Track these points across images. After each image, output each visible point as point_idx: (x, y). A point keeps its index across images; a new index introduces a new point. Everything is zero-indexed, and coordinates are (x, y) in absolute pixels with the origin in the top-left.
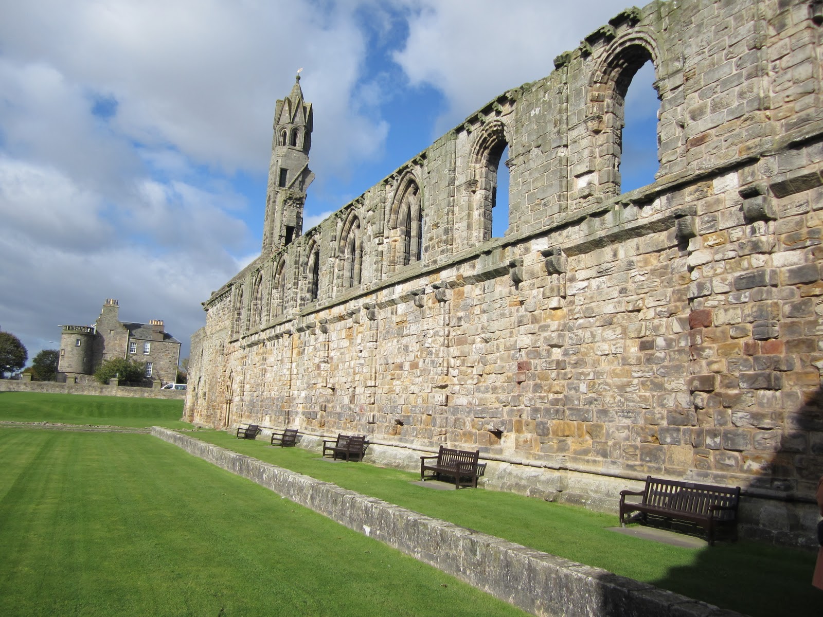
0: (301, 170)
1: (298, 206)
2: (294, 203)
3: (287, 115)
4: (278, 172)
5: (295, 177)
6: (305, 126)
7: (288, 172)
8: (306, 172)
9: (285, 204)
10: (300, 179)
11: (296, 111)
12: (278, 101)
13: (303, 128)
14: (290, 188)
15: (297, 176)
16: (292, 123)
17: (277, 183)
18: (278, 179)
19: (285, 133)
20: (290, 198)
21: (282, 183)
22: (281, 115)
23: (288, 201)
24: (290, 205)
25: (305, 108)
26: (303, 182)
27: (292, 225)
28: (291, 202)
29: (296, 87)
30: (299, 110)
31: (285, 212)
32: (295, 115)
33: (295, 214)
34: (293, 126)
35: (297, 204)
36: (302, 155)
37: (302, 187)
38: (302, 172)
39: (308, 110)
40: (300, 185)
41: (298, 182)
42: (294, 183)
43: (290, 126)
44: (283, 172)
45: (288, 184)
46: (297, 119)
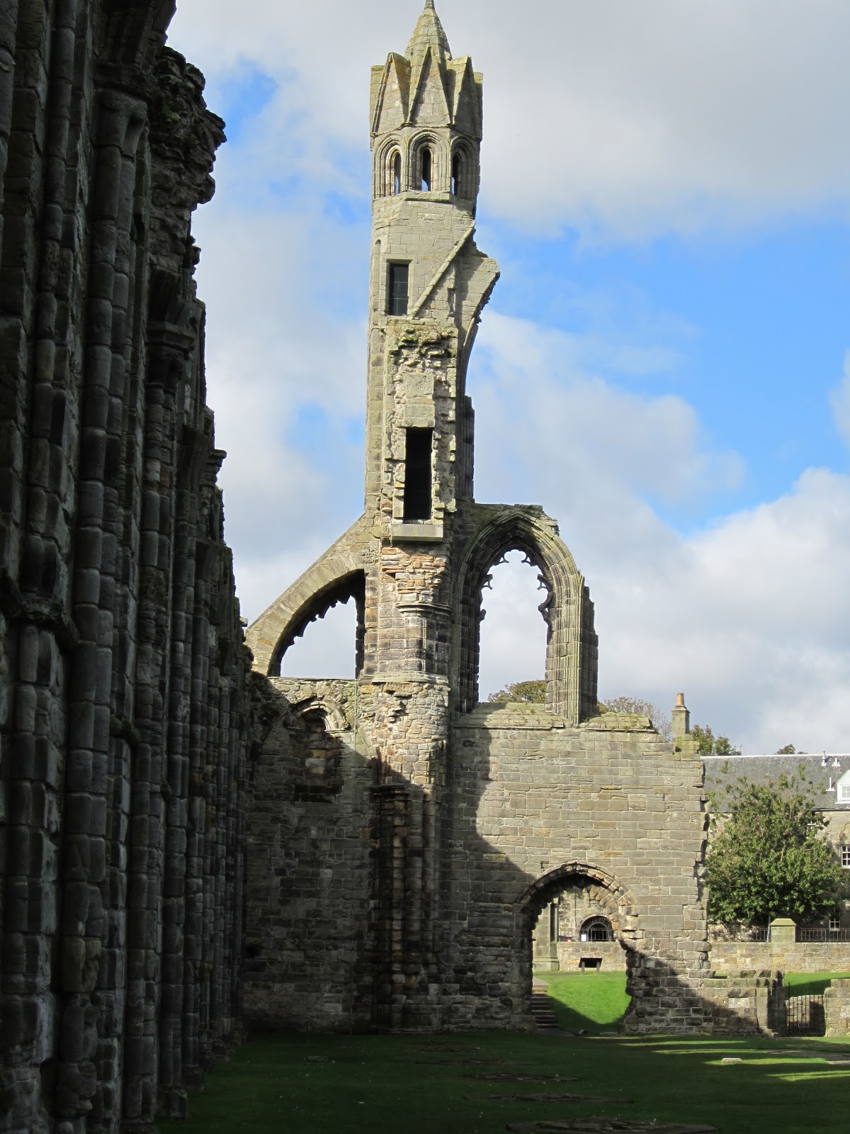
0: (450, 258)
1: (438, 363)
2: (422, 356)
3: (398, 104)
4: (383, 274)
5: (434, 281)
6: (450, 126)
7: (411, 267)
8: (467, 256)
9: (396, 363)
10: (450, 283)
11: (421, 87)
12: (375, 69)
13: (447, 132)
14: (418, 314)
15: (438, 276)
16: (413, 123)
17: (383, 305)
18: (383, 294)
19: (398, 156)
20: (410, 344)
21: (395, 303)
22: (380, 107)
23: (405, 352)
24: (414, 365)
25: (447, 77)
26: (459, 291)
27: (421, 423)
28: (413, 355)
29: (424, 21)
30: (429, 83)
31: (398, 387)
32: (418, 100)
33: (429, 388)
34: (415, 131)
35: (434, 357)
36: (452, 212)
37: (459, 306)
38: (453, 262)
39: (459, 78)
40: (450, 300)
41: (442, 294)
42: (430, 298)
43: (408, 133)
44: (397, 271)
45: (413, 305)
46: (424, 111)
